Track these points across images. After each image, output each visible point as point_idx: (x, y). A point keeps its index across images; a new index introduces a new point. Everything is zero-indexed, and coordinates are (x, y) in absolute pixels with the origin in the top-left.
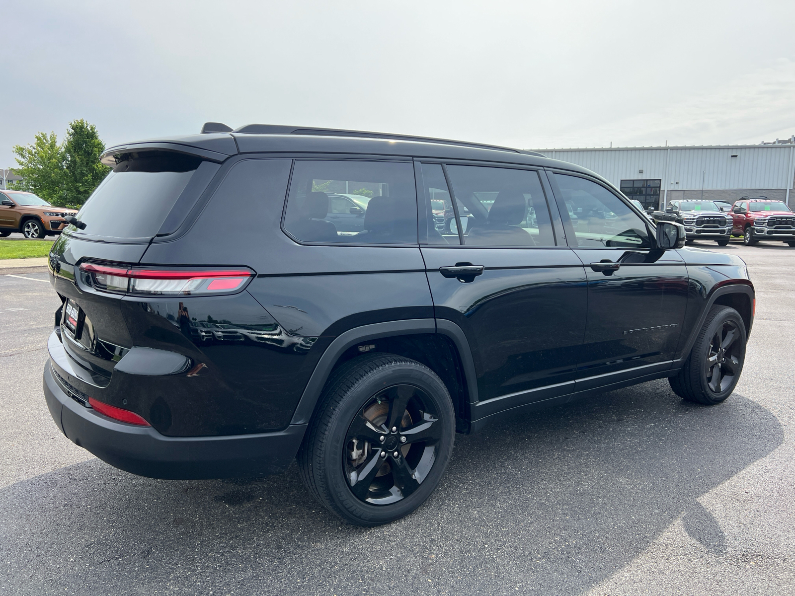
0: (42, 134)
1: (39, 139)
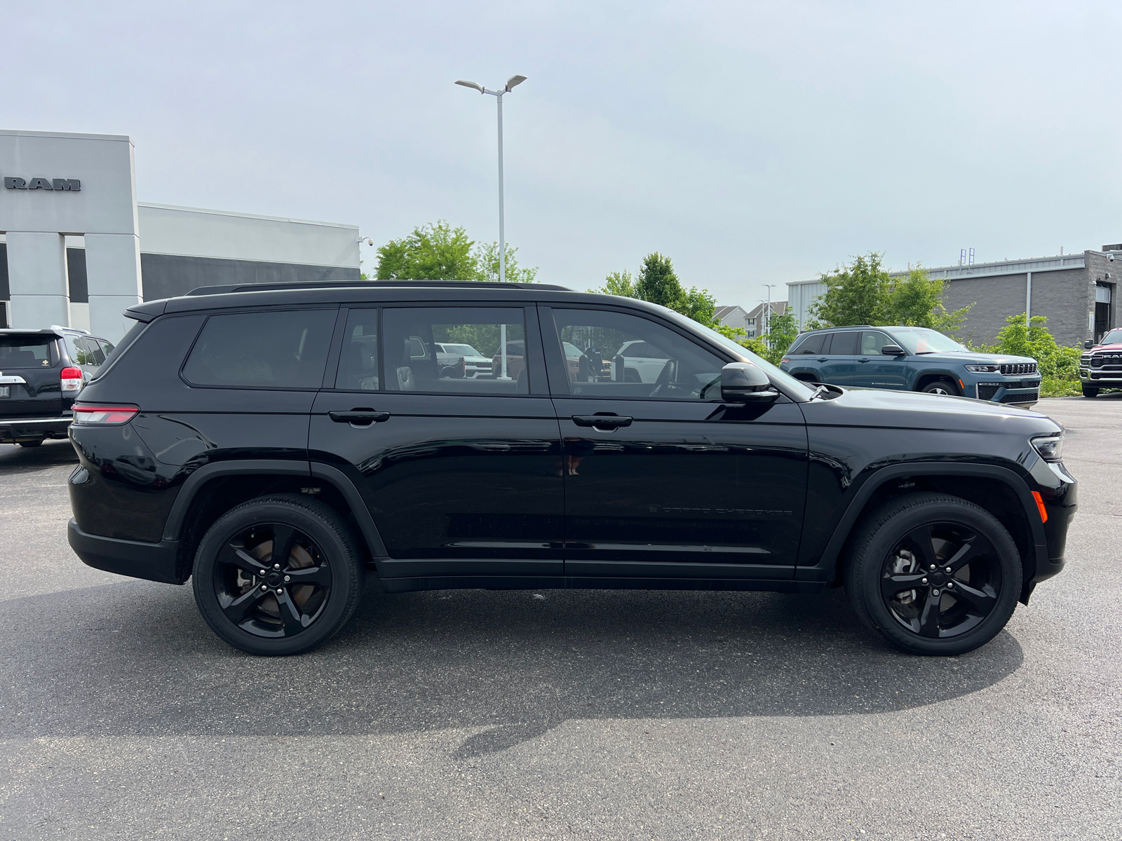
0: (615, 274)
1: (610, 279)
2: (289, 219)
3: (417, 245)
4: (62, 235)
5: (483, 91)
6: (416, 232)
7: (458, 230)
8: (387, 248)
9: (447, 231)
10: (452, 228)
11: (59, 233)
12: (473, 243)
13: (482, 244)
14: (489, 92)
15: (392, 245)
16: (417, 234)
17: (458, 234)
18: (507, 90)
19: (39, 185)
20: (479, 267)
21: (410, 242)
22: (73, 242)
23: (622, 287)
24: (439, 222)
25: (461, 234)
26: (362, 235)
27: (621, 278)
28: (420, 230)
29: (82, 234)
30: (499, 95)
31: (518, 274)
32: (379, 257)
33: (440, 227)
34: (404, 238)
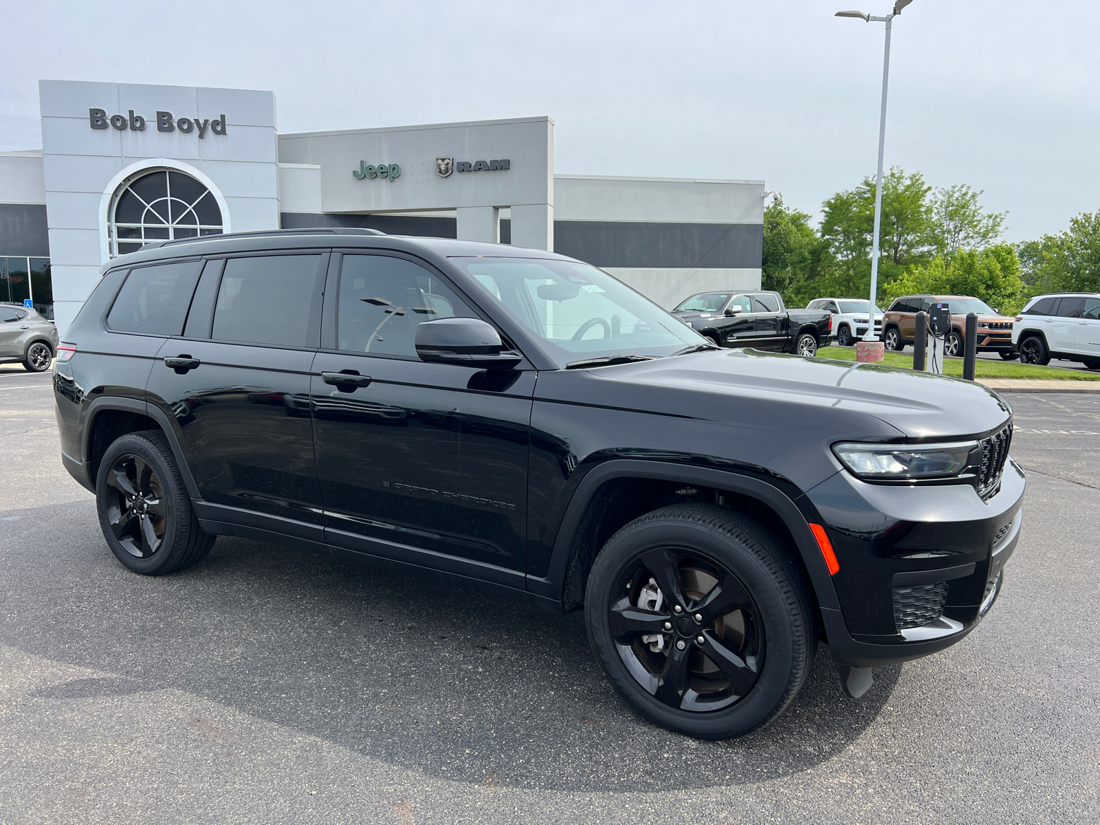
0: (1084, 215)
2: (695, 179)
3: (866, 196)
4: (496, 208)
5: (868, 19)
6: (865, 182)
7: (914, 176)
8: (833, 201)
9: (900, 178)
10: (907, 174)
11: (494, 207)
12: (929, 189)
13: (938, 189)
14: (875, 19)
15: (838, 197)
16: (867, 184)
17: (914, 180)
18: (895, 13)
19: (481, 167)
20: (933, 215)
21: (859, 194)
22: (504, 214)
23: (1093, 230)
24: (891, 169)
25: (917, 180)
26: (767, 190)
27: (1093, 219)
28: (870, 180)
29: (509, 207)
30: (888, 20)
31: (980, 221)
32: (825, 211)
33: (893, 175)
34: (852, 189)
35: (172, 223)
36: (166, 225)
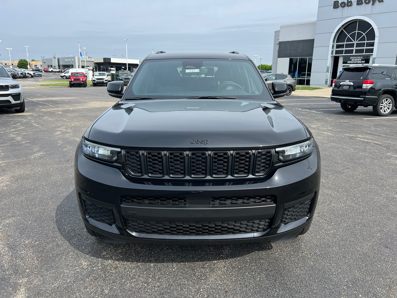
35: (356, 41)
36: (354, 42)
